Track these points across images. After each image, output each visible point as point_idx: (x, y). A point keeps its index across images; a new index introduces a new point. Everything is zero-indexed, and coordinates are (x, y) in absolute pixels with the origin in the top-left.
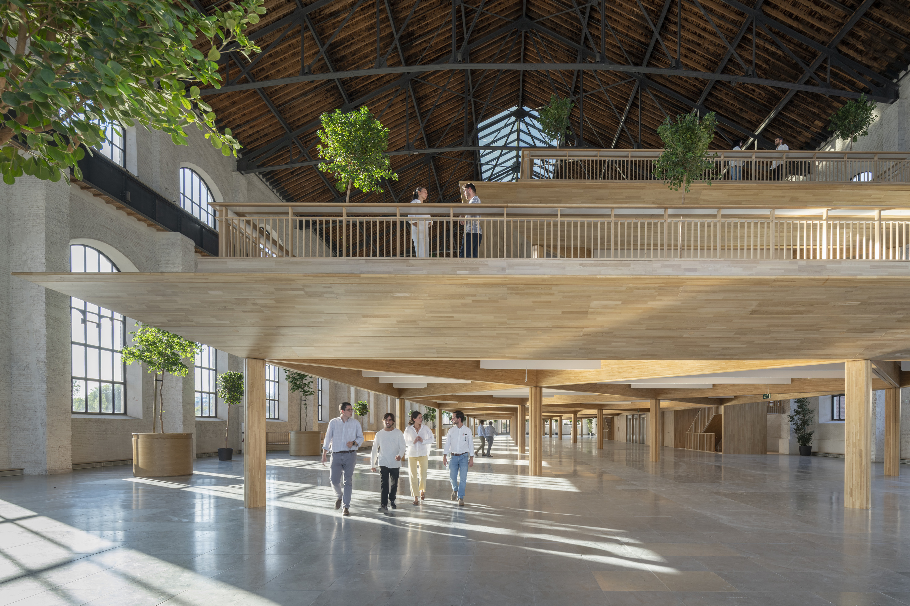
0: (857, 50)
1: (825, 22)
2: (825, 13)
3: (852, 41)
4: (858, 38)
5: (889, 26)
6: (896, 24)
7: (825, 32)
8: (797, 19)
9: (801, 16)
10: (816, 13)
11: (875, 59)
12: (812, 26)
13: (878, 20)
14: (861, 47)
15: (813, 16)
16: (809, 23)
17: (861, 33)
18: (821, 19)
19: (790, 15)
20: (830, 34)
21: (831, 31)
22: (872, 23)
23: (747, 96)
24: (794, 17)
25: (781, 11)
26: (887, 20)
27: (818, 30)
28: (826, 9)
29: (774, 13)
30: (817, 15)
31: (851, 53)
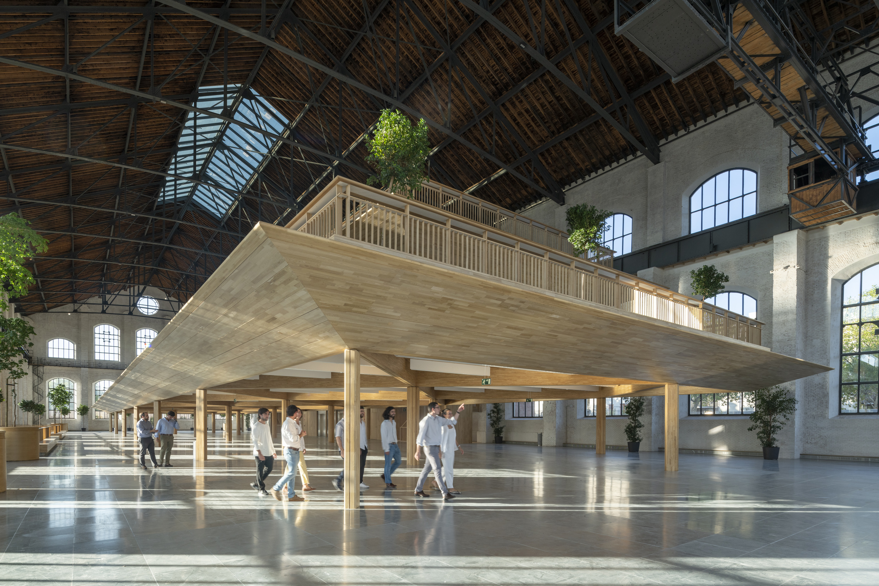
0: (546, 161)
1: (534, 134)
2: (536, 129)
3: (547, 155)
4: (550, 154)
5: (569, 154)
6: (573, 155)
7: (532, 142)
8: (518, 124)
9: (522, 124)
10: (531, 126)
11: (555, 171)
12: (526, 134)
13: (565, 148)
14: (550, 161)
15: (528, 128)
16: (525, 130)
17: (553, 152)
18: (532, 131)
19: (515, 120)
20: (534, 144)
21: (537, 143)
22: (561, 148)
23: (467, 163)
24: (516, 122)
25: (510, 115)
26: (570, 150)
27: (529, 138)
28: (537, 126)
29: (506, 114)
30: (531, 128)
31: (543, 161)
